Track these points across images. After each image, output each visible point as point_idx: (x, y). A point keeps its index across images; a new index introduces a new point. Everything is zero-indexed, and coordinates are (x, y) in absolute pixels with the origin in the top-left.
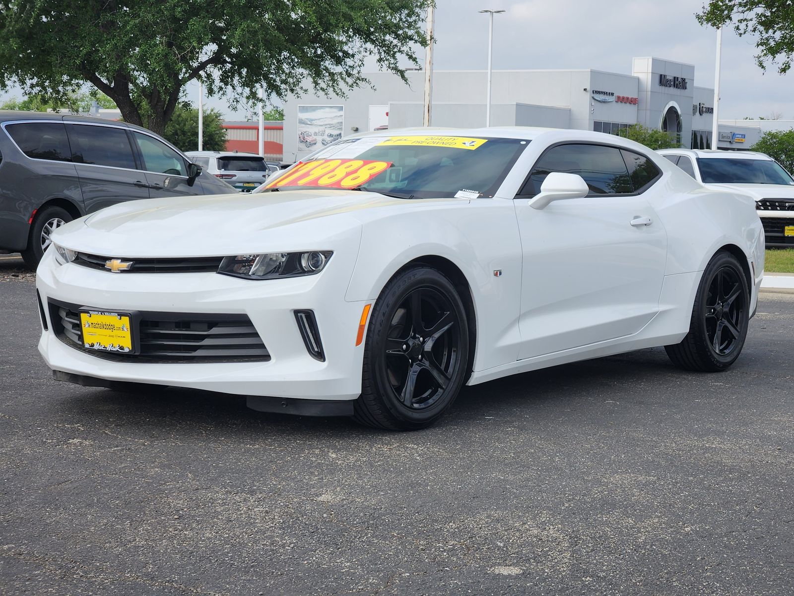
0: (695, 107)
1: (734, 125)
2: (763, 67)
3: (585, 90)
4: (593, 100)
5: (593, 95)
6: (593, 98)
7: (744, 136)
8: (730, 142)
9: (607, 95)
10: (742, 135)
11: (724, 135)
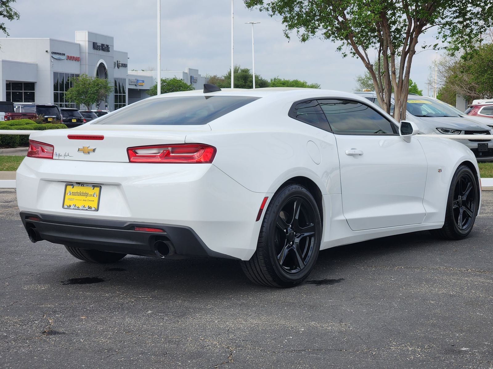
0: (115, 63)
1: (136, 74)
2: (288, 37)
3: (47, 51)
4: (52, 58)
5: (52, 55)
6: (52, 57)
7: (143, 81)
8: (136, 85)
9: (61, 55)
10: (142, 81)
11: (132, 81)
